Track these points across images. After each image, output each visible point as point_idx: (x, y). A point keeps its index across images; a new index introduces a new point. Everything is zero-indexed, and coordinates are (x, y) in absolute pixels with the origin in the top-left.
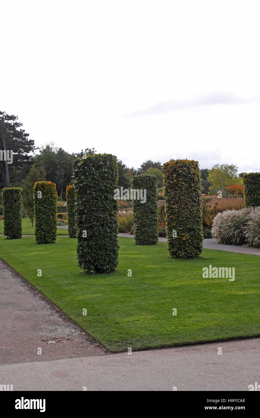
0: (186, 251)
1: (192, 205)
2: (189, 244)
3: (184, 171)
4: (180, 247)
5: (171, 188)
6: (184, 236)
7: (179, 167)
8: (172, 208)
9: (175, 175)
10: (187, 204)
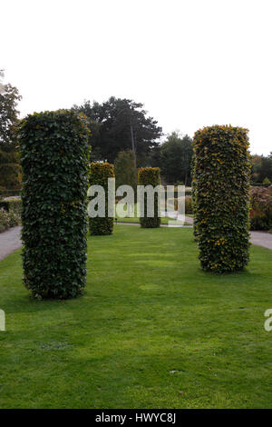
0: (221, 262)
1: (232, 193)
2: (226, 251)
3: (220, 142)
4: (211, 256)
5: (201, 168)
6: (218, 239)
7: (213, 136)
8: (203, 198)
9: (206, 148)
10: (223, 192)
